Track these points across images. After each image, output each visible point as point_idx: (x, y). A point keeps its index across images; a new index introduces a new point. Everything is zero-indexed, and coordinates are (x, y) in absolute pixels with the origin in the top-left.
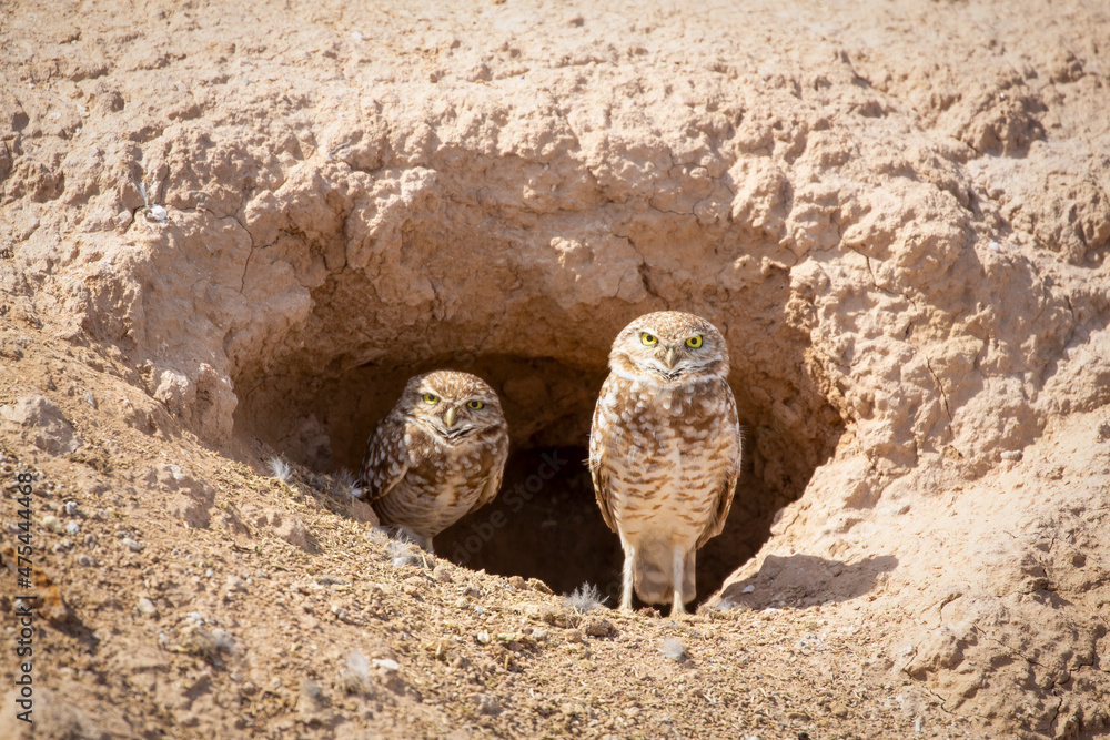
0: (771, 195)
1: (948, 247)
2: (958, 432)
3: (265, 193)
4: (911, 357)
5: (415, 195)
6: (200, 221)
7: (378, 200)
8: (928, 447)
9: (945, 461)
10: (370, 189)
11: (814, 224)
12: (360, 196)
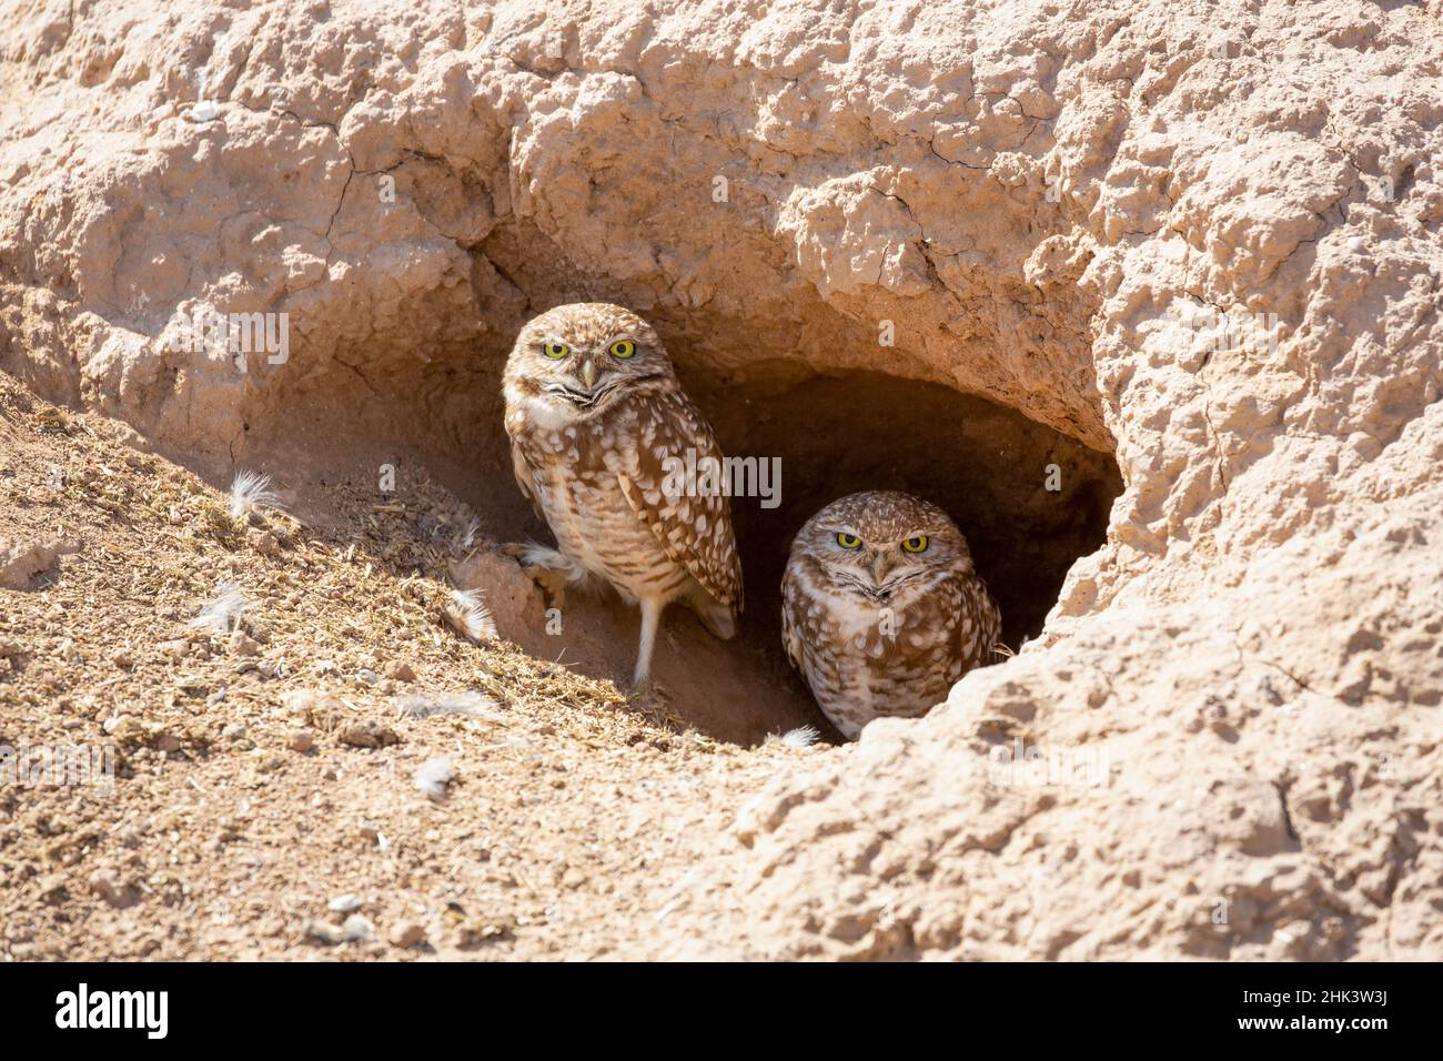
0: (1085, 146)
1: (1264, 238)
2: (1229, 515)
3: (379, 94)
4: (1191, 398)
5: (592, 114)
6: (271, 127)
7: (535, 116)
8: (1181, 533)
9: (1195, 556)
10: (530, 99)
11: (1129, 191)
12: (516, 109)
